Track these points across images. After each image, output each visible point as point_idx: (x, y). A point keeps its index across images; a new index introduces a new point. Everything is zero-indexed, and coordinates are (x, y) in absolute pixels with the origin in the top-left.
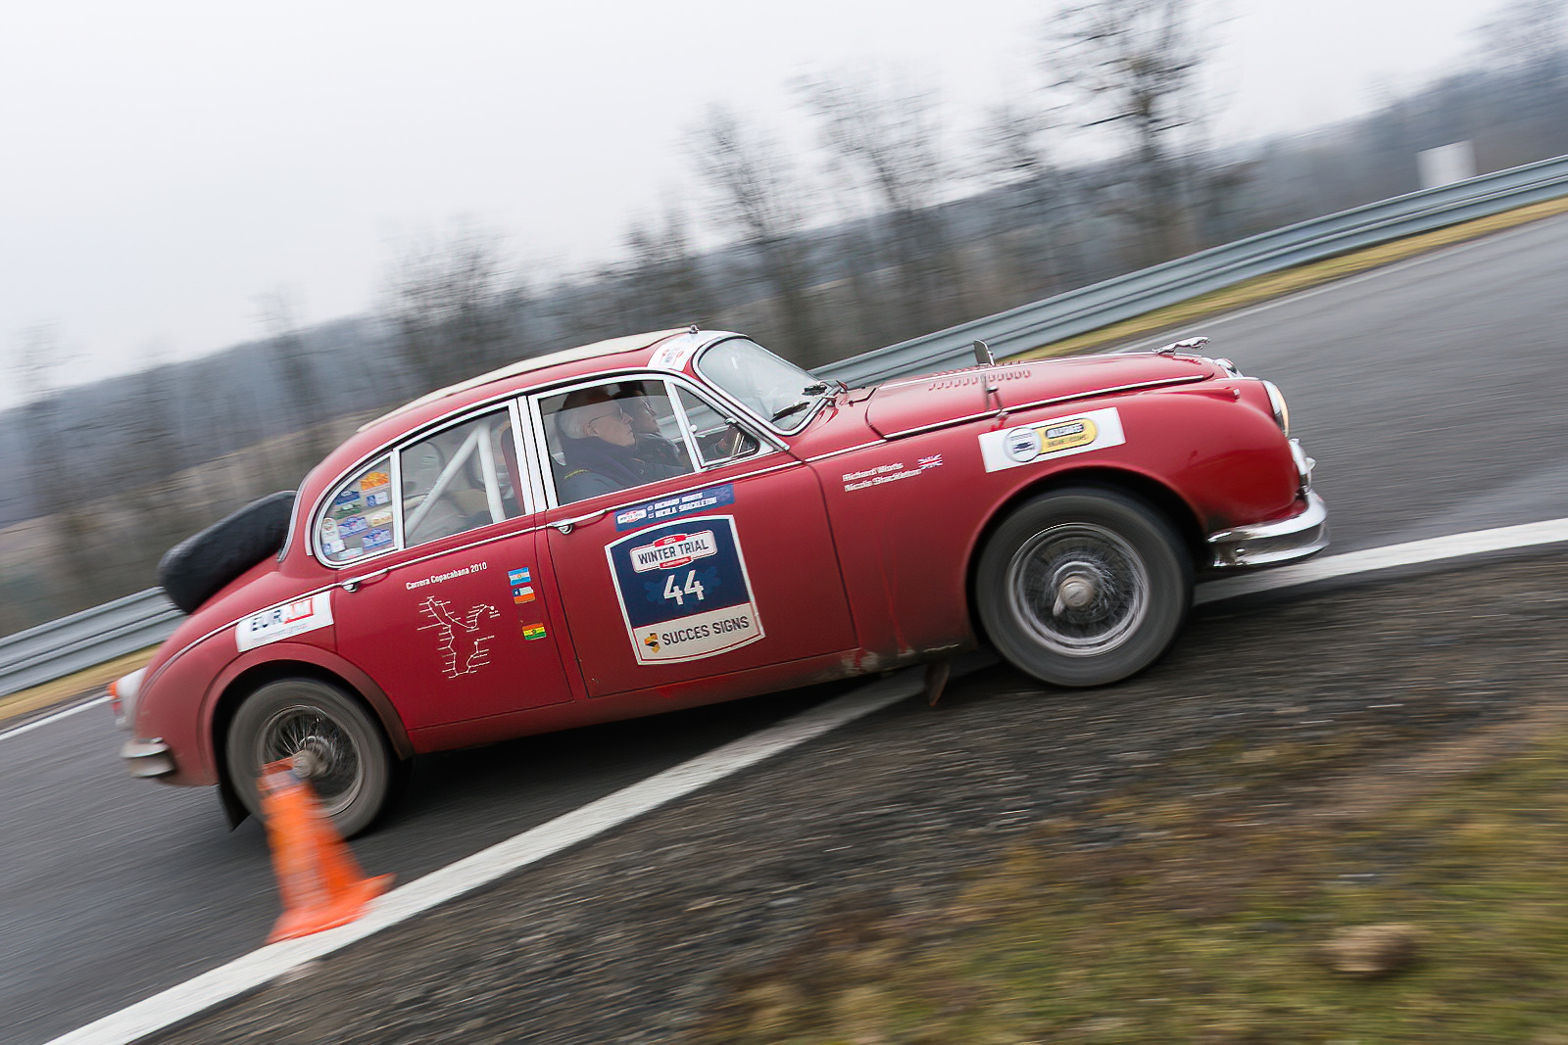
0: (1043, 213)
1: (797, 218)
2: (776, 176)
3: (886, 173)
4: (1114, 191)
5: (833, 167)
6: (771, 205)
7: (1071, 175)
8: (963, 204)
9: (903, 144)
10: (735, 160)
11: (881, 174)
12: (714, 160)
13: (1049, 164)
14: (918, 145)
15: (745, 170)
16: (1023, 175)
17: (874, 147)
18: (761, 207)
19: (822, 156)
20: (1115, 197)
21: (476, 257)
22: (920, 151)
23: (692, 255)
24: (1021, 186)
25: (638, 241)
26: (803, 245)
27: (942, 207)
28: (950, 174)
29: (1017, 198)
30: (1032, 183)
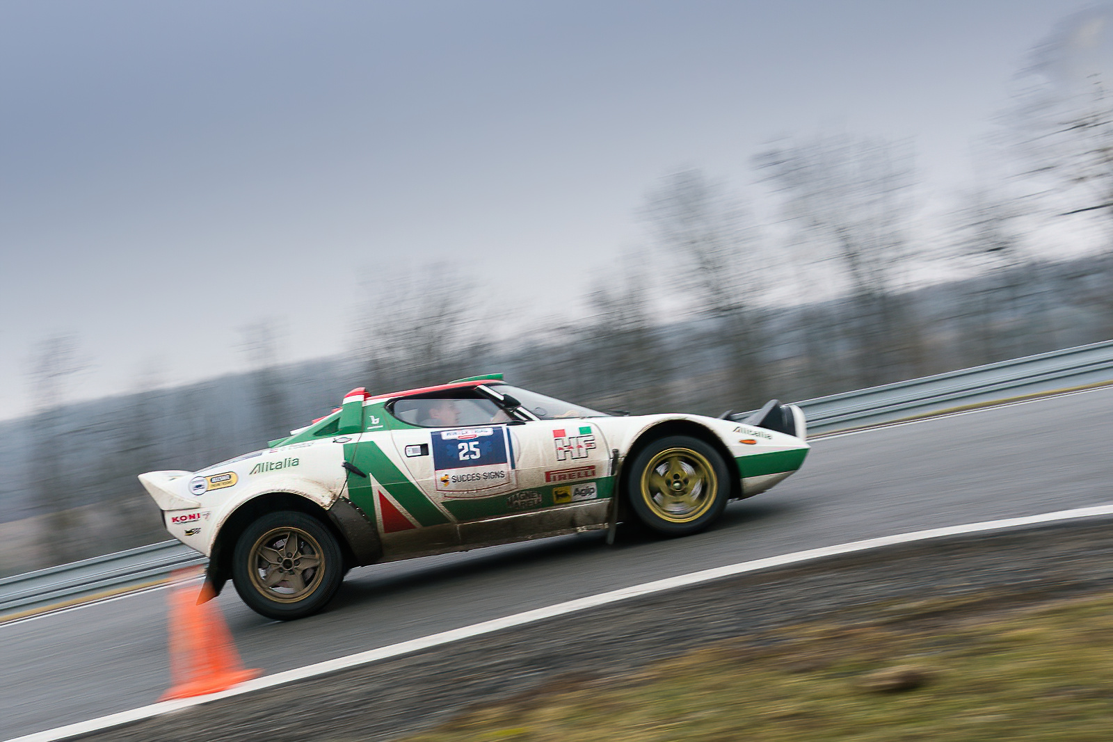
0: (1014, 299)
1: (758, 288)
2: (740, 246)
3: (851, 249)
5: (795, 241)
9: (869, 222)
10: (700, 228)
11: (845, 249)
14: (887, 223)
15: (710, 239)
17: (840, 223)
18: (722, 275)
20: (1094, 286)
21: (444, 304)
22: (888, 229)
25: (601, 300)
26: (763, 317)
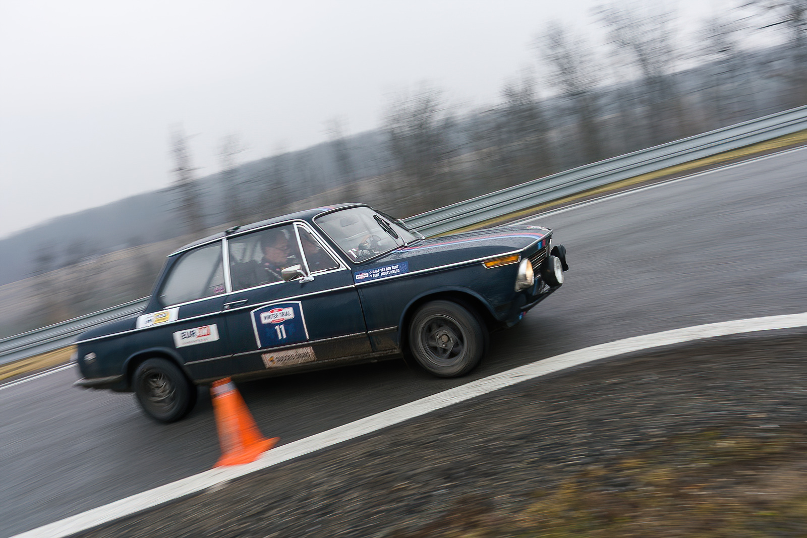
0: (733, 77)
2: (583, 59)
3: (644, 57)
4: (777, 65)
5: (614, 53)
6: (579, 74)
7: (751, 56)
8: (685, 73)
9: (653, 40)
10: (560, 51)
11: (640, 57)
12: (550, 52)
13: (740, 50)
14: (662, 41)
15: (567, 56)
16: (722, 56)
17: (637, 43)
18: (574, 75)
19: (608, 48)
20: (777, 67)
21: (428, 101)
22: (663, 44)
23: (537, 101)
24: (721, 62)
25: (510, 93)
26: (596, 97)
27: (674, 75)
28: (680, 57)
29: (718, 69)
30: (727, 61)
